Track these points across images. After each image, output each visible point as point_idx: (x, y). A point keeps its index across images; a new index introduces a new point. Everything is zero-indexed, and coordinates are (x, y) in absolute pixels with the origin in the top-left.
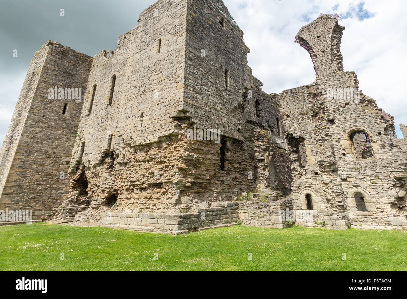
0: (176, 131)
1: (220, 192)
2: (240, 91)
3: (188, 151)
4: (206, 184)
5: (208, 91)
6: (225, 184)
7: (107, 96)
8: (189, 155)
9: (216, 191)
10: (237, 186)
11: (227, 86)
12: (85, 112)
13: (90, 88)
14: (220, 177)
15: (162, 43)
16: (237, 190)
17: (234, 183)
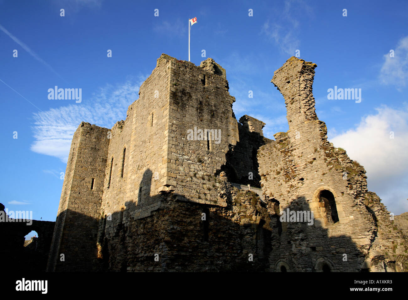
0: (163, 205)
1: (202, 264)
2: (223, 151)
3: (172, 224)
4: (188, 256)
5: (189, 160)
6: (208, 256)
7: (120, 168)
8: (173, 229)
9: (198, 264)
10: (221, 258)
11: (209, 149)
12: (106, 185)
13: (109, 162)
14: (203, 249)
15: (154, 116)
16: (221, 262)
17: (218, 254)
